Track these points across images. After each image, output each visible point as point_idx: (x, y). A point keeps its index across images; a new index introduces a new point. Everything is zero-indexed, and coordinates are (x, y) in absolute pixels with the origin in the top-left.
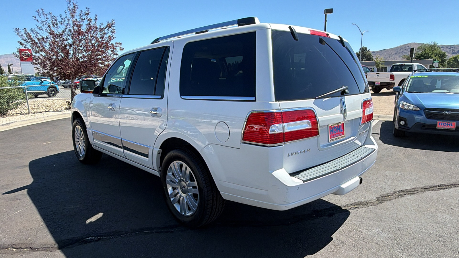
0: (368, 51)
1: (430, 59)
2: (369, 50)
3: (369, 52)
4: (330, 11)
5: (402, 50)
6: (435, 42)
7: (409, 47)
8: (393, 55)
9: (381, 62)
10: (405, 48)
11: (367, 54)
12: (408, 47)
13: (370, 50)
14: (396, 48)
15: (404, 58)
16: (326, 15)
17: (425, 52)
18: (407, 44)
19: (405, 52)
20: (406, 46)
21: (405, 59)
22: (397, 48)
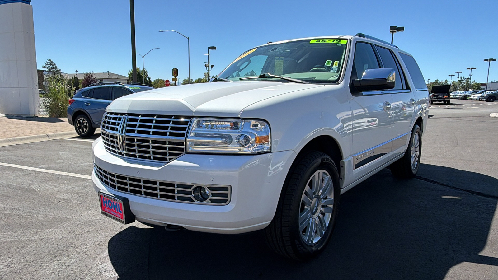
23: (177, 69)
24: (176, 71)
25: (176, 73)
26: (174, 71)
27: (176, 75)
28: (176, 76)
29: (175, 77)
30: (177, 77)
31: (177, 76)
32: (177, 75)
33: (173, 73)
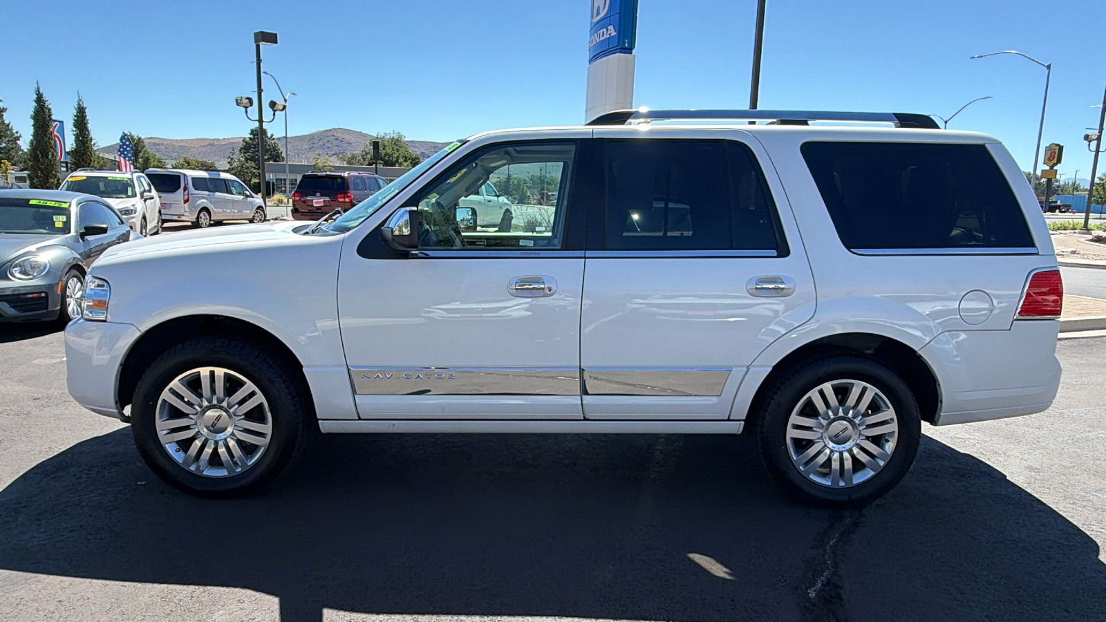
0: (269, 139)
1: (397, 167)
2: (272, 136)
3: (273, 142)
4: (271, 38)
5: (321, 143)
6: (399, 133)
7: (334, 136)
8: (304, 151)
9: (326, 166)
10: (328, 139)
11: (269, 145)
12: (332, 138)
13: (274, 137)
14: (309, 135)
15: (342, 159)
16: (258, 47)
17: (385, 152)
18: (330, 130)
19: (328, 147)
20: (329, 134)
21: (345, 163)
22: (311, 137)
23: (1061, 145)
24: (1057, 151)
25: (1056, 155)
26: (1049, 152)
27: (1055, 161)
28: (1056, 164)
29: (1052, 168)
30: (1055, 168)
31: (1059, 165)
32: (1059, 161)
33: (1048, 155)
